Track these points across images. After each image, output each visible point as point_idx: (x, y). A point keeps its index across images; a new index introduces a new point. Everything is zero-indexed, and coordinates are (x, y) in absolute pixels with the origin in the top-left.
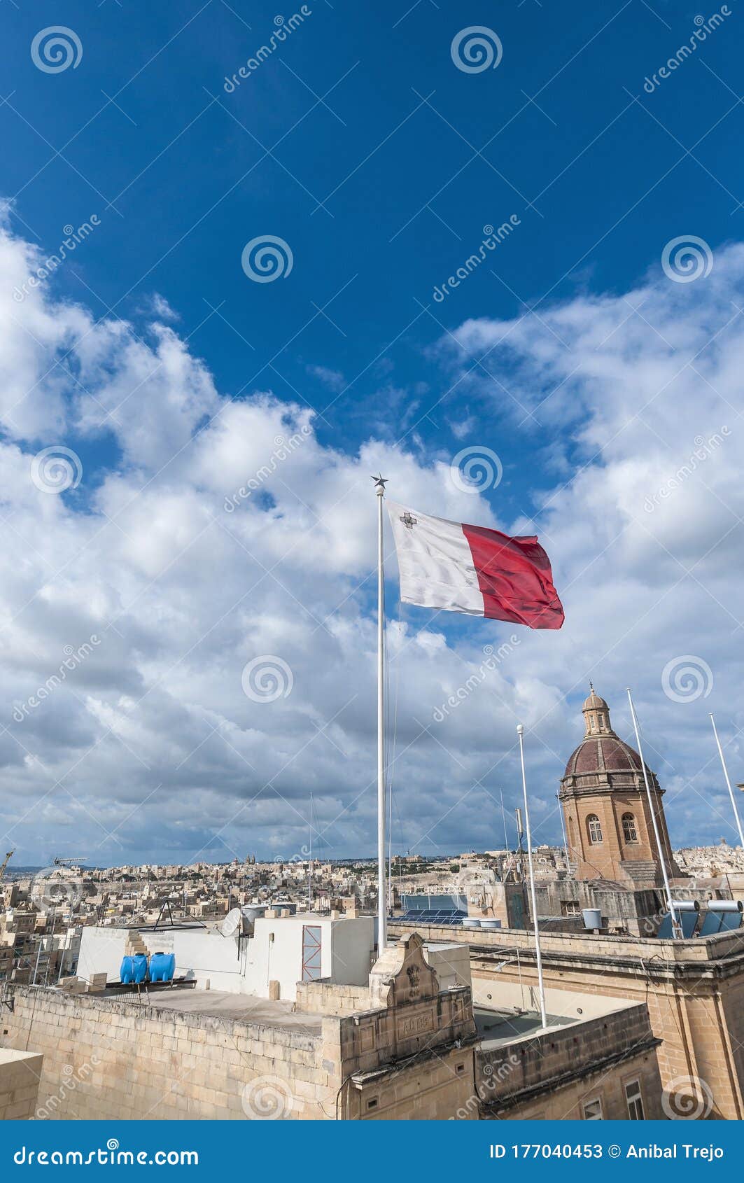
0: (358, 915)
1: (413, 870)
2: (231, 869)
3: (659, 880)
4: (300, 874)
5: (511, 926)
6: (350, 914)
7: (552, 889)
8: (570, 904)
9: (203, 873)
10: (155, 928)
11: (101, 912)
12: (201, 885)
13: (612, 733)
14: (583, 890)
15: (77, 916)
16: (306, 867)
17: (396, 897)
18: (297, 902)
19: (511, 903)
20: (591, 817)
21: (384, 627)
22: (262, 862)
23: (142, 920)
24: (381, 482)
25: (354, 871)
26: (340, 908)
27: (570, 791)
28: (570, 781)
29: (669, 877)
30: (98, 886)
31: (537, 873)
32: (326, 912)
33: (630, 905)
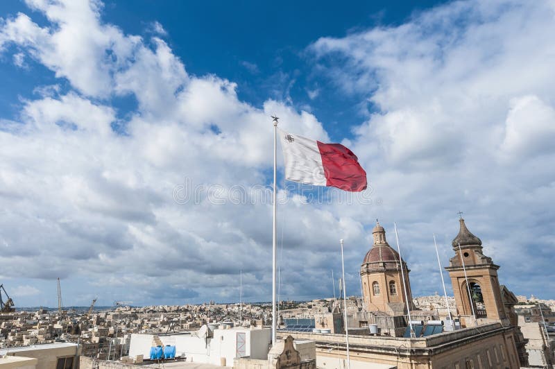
0: (263, 327)
1: (290, 308)
2: (203, 307)
3: (405, 311)
4: (236, 309)
5: (336, 333)
6: (259, 327)
7: (355, 316)
8: (363, 322)
9: (189, 309)
10: (166, 334)
11: (140, 327)
12: (188, 314)
13: (386, 243)
14: (370, 316)
15: (128, 329)
16: (239, 306)
17: (282, 319)
18: (234, 322)
19: (336, 322)
20: (375, 283)
21: (277, 192)
22: (217, 304)
23: (160, 330)
24: (276, 119)
25: (262, 308)
26: (255, 324)
27: (365, 270)
28: (365, 266)
29: (410, 310)
30: (139, 315)
31: (348, 309)
32: (248, 326)
33: (391, 323)
